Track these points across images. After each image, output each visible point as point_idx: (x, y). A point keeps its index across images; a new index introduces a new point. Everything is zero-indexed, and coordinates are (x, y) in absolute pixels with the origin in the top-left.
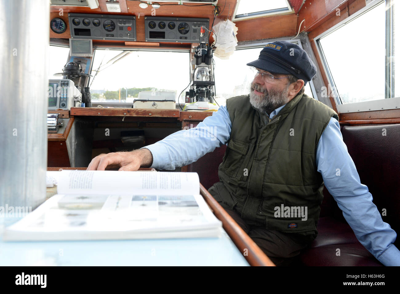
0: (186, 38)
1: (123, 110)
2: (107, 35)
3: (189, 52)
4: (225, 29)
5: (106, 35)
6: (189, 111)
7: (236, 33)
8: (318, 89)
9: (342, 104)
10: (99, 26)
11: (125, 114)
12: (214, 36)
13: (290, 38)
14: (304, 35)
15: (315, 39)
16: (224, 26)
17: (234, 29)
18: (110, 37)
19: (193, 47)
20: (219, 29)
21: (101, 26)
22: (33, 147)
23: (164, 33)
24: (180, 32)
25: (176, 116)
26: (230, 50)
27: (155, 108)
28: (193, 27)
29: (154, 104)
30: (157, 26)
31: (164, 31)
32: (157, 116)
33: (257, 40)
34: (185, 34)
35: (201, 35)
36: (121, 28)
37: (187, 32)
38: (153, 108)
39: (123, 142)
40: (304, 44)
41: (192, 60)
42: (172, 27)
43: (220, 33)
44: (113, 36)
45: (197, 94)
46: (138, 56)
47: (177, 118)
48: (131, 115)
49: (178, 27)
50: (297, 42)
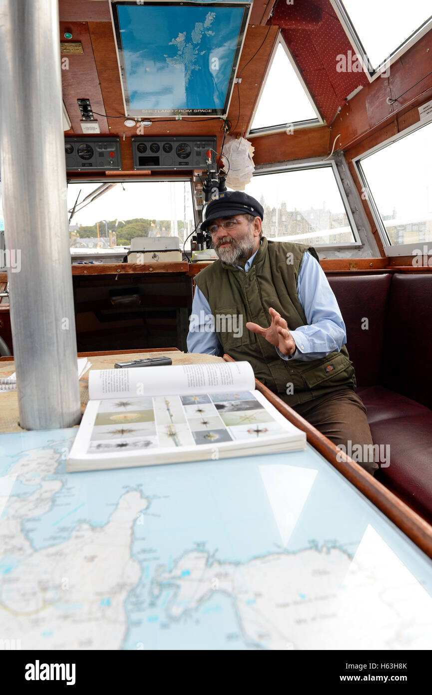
0: (187, 164)
1: (116, 266)
2: (84, 165)
3: (191, 181)
4: (238, 150)
5: (82, 164)
6: (199, 262)
7: (252, 155)
8: (360, 226)
9: (391, 245)
10: (72, 152)
11: (119, 270)
12: (224, 160)
13: (322, 158)
14: (339, 155)
15: (354, 161)
16: (237, 147)
17: (249, 149)
18: (87, 166)
19: (196, 174)
20: (230, 150)
21: (75, 152)
22: (65, 351)
23: (158, 158)
24: (179, 155)
25: (184, 271)
26: (245, 178)
27: (156, 261)
28: (196, 149)
29: (155, 256)
30: (148, 150)
31: (158, 156)
32: (160, 271)
33: (279, 162)
34: (184, 158)
35: (210, 162)
36: (101, 154)
37: (188, 155)
38: (154, 261)
39: (113, 303)
40: (339, 166)
41: (195, 192)
42: (168, 150)
43: (231, 156)
44: (91, 165)
45: (208, 240)
46: (124, 189)
47: (185, 272)
48: (127, 272)
49: (176, 149)
50: (331, 164)
